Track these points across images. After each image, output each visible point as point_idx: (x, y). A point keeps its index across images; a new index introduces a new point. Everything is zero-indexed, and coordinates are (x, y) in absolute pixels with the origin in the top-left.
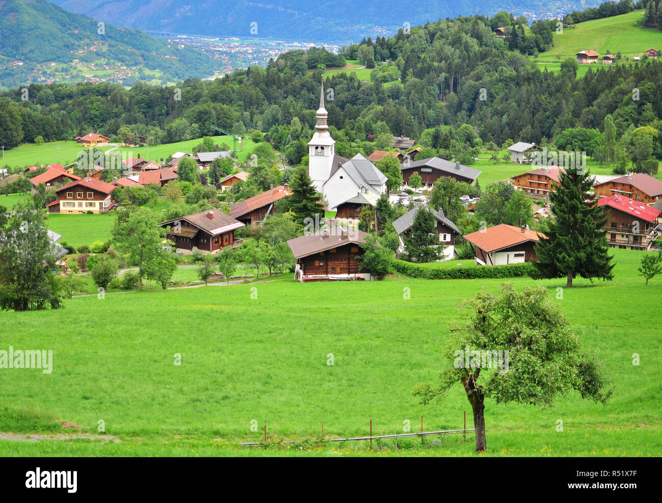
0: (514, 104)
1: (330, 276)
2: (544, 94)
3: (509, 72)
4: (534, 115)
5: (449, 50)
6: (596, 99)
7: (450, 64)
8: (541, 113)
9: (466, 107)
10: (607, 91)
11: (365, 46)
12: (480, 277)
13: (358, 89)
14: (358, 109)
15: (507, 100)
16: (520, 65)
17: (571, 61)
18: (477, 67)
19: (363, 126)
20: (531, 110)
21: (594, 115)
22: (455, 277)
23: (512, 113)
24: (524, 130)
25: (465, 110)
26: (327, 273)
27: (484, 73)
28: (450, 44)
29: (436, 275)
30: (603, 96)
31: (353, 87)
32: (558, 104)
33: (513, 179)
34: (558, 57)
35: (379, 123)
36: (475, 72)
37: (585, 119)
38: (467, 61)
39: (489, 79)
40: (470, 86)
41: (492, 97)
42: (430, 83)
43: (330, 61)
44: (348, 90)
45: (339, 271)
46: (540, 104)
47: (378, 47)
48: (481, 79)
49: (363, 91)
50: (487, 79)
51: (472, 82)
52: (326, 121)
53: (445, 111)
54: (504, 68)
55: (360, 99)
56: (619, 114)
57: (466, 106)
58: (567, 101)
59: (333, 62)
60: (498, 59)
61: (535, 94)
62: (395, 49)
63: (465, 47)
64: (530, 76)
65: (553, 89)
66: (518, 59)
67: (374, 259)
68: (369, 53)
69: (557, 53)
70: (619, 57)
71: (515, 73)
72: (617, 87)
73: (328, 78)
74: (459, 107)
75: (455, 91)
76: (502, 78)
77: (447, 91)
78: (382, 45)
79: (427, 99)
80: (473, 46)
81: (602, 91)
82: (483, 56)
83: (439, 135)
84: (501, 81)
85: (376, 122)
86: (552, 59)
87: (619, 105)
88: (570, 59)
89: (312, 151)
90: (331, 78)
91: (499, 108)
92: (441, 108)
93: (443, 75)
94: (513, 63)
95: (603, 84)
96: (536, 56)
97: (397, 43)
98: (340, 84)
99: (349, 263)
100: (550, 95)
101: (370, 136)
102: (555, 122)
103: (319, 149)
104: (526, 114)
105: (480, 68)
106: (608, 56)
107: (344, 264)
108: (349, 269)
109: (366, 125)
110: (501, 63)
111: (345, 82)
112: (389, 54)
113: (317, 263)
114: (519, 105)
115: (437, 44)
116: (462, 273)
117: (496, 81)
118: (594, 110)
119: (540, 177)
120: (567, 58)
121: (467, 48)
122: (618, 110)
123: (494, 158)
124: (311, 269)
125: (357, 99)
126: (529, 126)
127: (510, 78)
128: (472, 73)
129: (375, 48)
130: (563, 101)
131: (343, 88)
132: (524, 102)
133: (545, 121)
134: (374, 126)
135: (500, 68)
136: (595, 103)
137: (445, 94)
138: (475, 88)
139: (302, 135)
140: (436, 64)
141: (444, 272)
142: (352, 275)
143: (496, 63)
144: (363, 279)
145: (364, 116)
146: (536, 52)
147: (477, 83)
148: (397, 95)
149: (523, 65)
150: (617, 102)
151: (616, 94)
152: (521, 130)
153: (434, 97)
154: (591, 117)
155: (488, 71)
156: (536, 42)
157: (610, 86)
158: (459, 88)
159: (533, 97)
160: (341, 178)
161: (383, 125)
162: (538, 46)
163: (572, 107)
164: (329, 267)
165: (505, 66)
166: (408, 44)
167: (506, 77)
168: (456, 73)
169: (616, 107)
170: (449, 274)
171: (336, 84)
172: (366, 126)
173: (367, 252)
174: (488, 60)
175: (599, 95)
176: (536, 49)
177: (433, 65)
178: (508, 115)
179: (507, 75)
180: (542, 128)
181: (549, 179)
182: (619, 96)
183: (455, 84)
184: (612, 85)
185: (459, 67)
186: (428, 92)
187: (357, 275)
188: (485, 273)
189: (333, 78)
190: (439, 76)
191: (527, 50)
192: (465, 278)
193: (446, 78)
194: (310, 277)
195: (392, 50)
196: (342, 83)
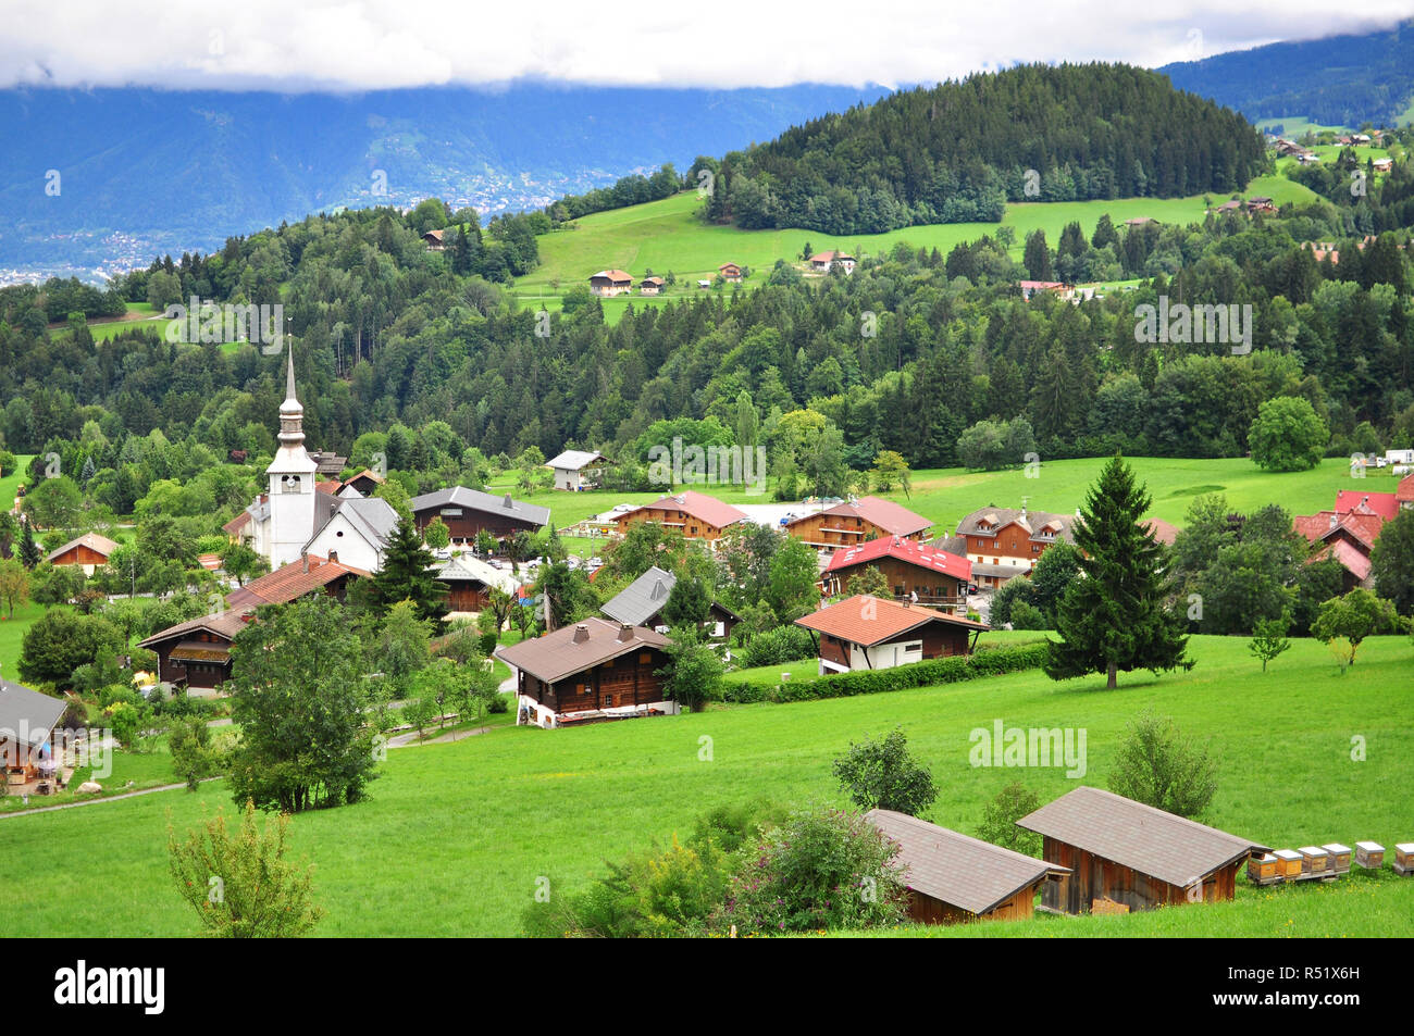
0: (499, 378)
1: (607, 712)
2: (556, 358)
3: (473, 317)
4: (540, 396)
5: (341, 277)
6: (663, 362)
7: (352, 304)
8: (555, 393)
9: (394, 388)
10: (684, 347)
11: (162, 273)
12: (864, 692)
13: (172, 360)
14: (192, 400)
15: (482, 371)
16: (488, 301)
17: (583, 292)
18: (406, 310)
19: (220, 434)
20: (535, 388)
21: (666, 392)
22: (824, 696)
23: (498, 398)
24: (526, 429)
25: (391, 393)
26: (598, 707)
27: (421, 321)
28: (338, 266)
29: (793, 694)
30: (677, 356)
31: (161, 357)
32: (589, 375)
33: (615, 520)
34: (554, 284)
35: (251, 426)
36: (405, 319)
37: (650, 402)
38: (386, 298)
39: (435, 331)
40: (397, 345)
41: (443, 367)
42: (317, 344)
43: (93, 306)
44: (151, 363)
45: (619, 701)
46: (551, 378)
47: (187, 275)
48: (417, 332)
49: (183, 363)
50: (429, 331)
51: (400, 339)
52: (299, 426)
53: (353, 398)
54: (461, 309)
55: (176, 380)
56: (717, 389)
57: (392, 385)
58: (608, 368)
59: (101, 308)
60: (448, 292)
61: (540, 358)
62: (224, 277)
63: (371, 270)
64: (514, 322)
65: (572, 346)
66: (484, 291)
67: (696, 673)
68: (171, 286)
69: (549, 278)
70: (671, 281)
71: (482, 319)
72: (703, 340)
73: (106, 340)
74: (379, 389)
75: (366, 355)
76: (460, 328)
77: (349, 358)
78: (194, 271)
79: (314, 375)
80: (387, 268)
81: (675, 347)
82: (416, 289)
83: (399, 444)
84: (456, 334)
85: (244, 424)
86: (540, 289)
87: (714, 372)
88: (580, 287)
89: (275, 484)
90: (111, 339)
91: (468, 387)
92: (343, 392)
93: (340, 326)
94: (474, 297)
95: (676, 334)
96: (511, 285)
97: (225, 266)
98: (132, 351)
99: (636, 684)
100: (570, 359)
101: (236, 453)
102: (585, 409)
103: (291, 481)
104: (528, 398)
105: (414, 311)
106: (650, 279)
107: (626, 686)
108: (636, 695)
109: (225, 431)
110: (453, 300)
111: (142, 346)
112: (210, 289)
113: (580, 690)
114: (509, 381)
115: (314, 266)
116: (836, 687)
117: (448, 335)
118: (666, 385)
119: (668, 513)
120: (574, 285)
121: (376, 272)
122: (714, 382)
123: (525, 484)
124: (568, 702)
125: (171, 381)
126: (536, 421)
127: (476, 328)
128: (398, 321)
129: (182, 276)
130: (601, 369)
131: (138, 359)
132: (518, 373)
133: (563, 410)
134: (241, 431)
135: (453, 309)
136: (663, 370)
137: (345, 364)
138: (407, 350)
139: (122, 456)
140: (323, 306)
141: (807, 687)
142: (642, 707)
143: (443, 299)
144: (662, 713)
145: (212, 414)
146: (510, 277)
147: (411, 340)
148: (253, 368)
149: (493, 303)
150: (710, 367)
151: (705, 353)
152: (521, 427)
153: (327, 370)
154: (660, 396)
155: (430, 316)
156: (507, 257)
157: (690, 336)
158: (374, 352)
159: (536, 364)
160: (340, 534)
161: (259, 429)
162: (511, 264)
163: (619, 380)
164: (602, 695)
165: (461, 305)
166: (250, 268)
167: (467, 326)
168: (365, 321)
169: (709, 377)
170: (815, 691)
171: (125, 352)
172: (226, 434)
173: (683, 661)
174: (427, 294)
175: (667, 355)
176: (507, 271)
177: (316, 308)
178: (489, 401)
179: (469, 323)
180: (559, 422)
181: (688, 516)
182: (712, 355)
183: (366, 344)
184: (691, 336)
185: (372, 310)
186: (316, 361)
187: (651, 706)
188: (873, 682)
189: (116, 338)
190: (331, 330)
191: (492, 272)
192: (840, 695)
193: (346, 333)
194: (571, 715)
195: (217, 280)
196: (136, 349)
